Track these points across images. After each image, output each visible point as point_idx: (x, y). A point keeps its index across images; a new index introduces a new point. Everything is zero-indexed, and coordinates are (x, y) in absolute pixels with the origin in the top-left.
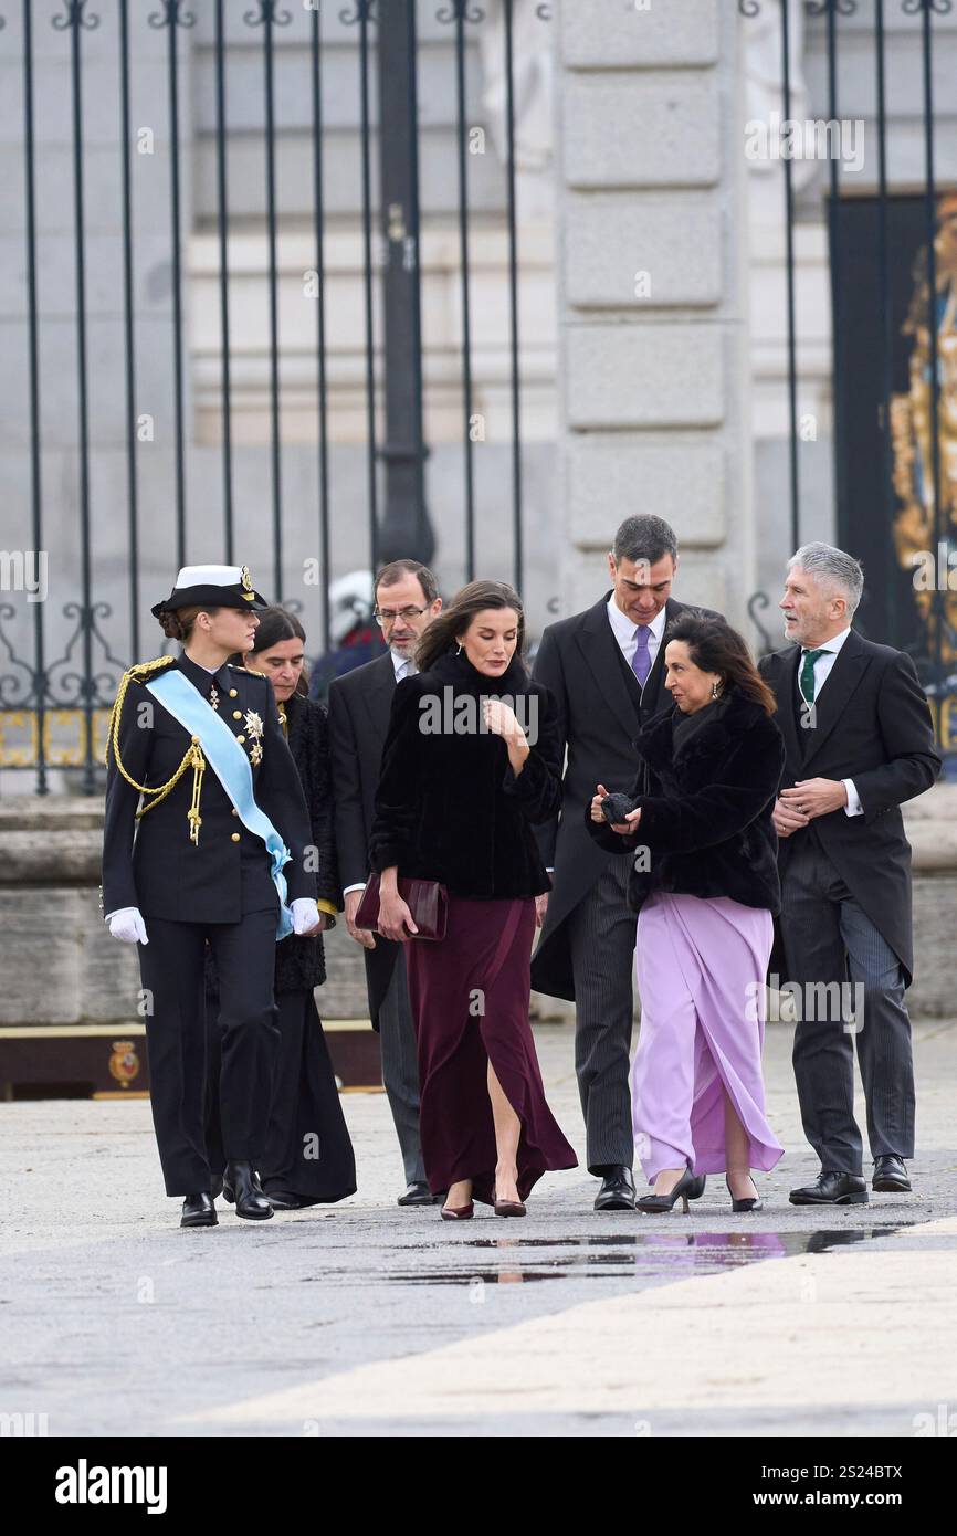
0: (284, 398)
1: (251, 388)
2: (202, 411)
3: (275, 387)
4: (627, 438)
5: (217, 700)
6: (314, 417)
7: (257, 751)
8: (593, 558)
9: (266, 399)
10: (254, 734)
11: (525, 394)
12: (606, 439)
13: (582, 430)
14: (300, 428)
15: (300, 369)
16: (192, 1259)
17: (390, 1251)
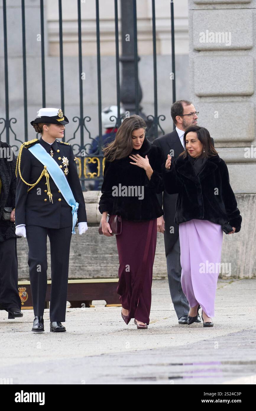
0: (83, 38)
1: (70, 34)
2: (51, 43)
3: (80, 34)
4: (216, 53)
5: (53, 154)
6: (95, 45)
7: (66, 170)
8: (203, 100)
9: (77, 39)
10: (65, 165)
11: (176, 36)
12: (208, 53)
13: (199, 51)
14: (90, 49)
15: (89, 27)
16: (49, 372)
17: (125, 368)
